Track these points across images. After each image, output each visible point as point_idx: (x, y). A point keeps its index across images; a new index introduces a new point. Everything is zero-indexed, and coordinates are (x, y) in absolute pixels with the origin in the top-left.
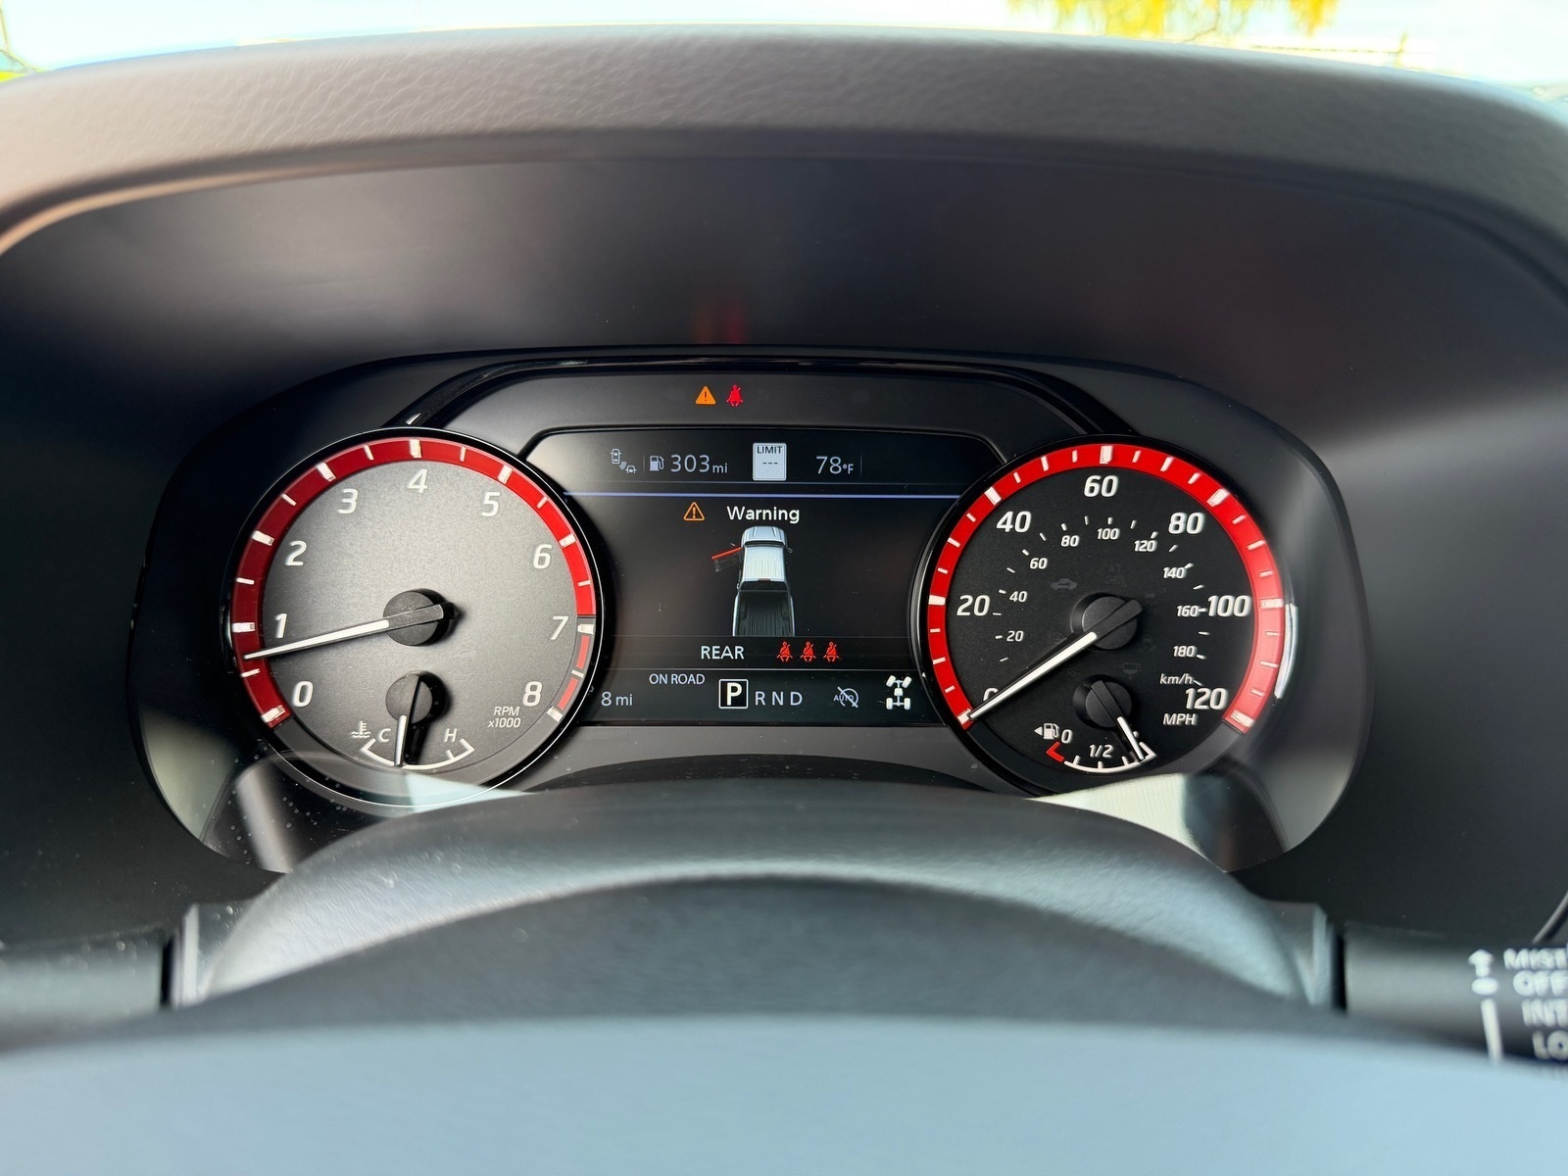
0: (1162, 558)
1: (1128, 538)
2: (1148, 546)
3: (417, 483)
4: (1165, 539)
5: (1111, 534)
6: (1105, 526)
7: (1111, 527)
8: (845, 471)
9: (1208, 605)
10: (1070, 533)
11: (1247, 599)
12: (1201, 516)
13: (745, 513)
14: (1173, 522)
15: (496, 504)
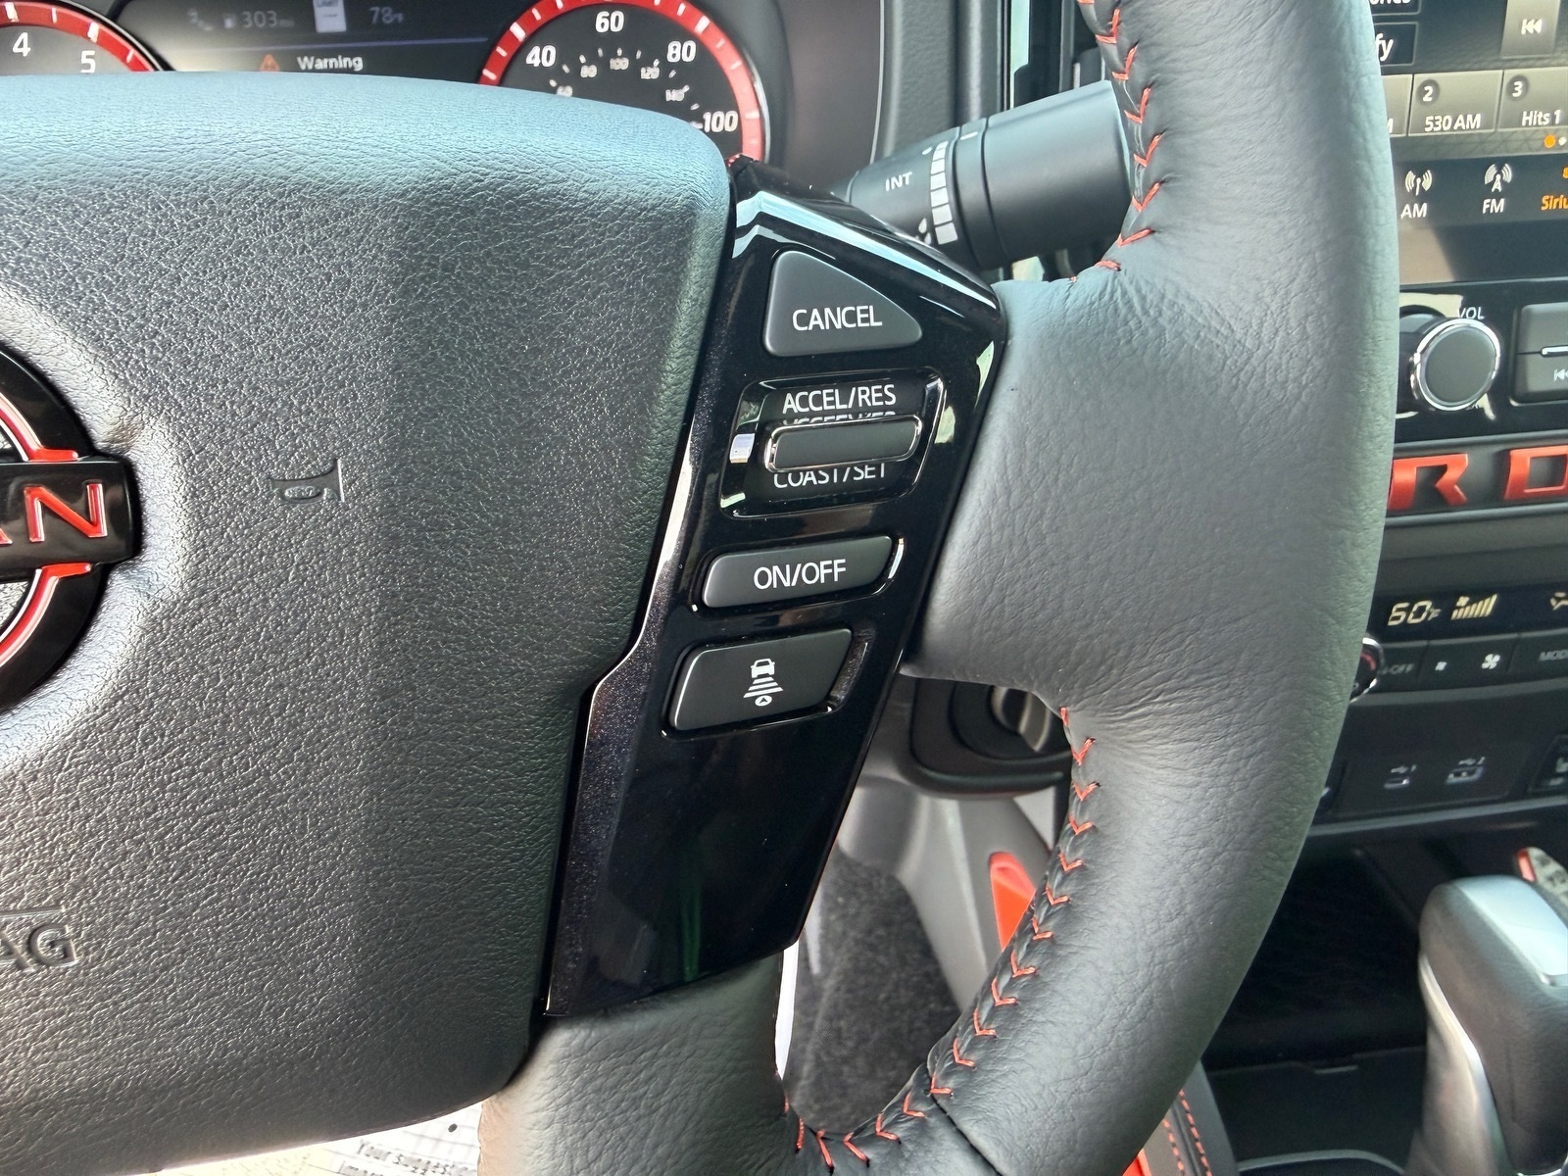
0: (664, 83)
1: (636, 67)
2: (650, 73)
3: (21, 45)
4: (666, 66)
5: (621, 64)
6: (615, 56)
7: (621, 57)
8: (396, 20)
9: (703, 121)
10: (588, 63)
11: (734, 114)
12: (693, 45)
13: (314, 63)
14: (671, 51)
15: (92, 62)
